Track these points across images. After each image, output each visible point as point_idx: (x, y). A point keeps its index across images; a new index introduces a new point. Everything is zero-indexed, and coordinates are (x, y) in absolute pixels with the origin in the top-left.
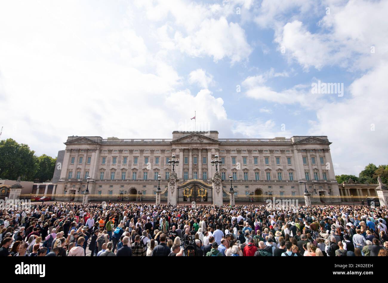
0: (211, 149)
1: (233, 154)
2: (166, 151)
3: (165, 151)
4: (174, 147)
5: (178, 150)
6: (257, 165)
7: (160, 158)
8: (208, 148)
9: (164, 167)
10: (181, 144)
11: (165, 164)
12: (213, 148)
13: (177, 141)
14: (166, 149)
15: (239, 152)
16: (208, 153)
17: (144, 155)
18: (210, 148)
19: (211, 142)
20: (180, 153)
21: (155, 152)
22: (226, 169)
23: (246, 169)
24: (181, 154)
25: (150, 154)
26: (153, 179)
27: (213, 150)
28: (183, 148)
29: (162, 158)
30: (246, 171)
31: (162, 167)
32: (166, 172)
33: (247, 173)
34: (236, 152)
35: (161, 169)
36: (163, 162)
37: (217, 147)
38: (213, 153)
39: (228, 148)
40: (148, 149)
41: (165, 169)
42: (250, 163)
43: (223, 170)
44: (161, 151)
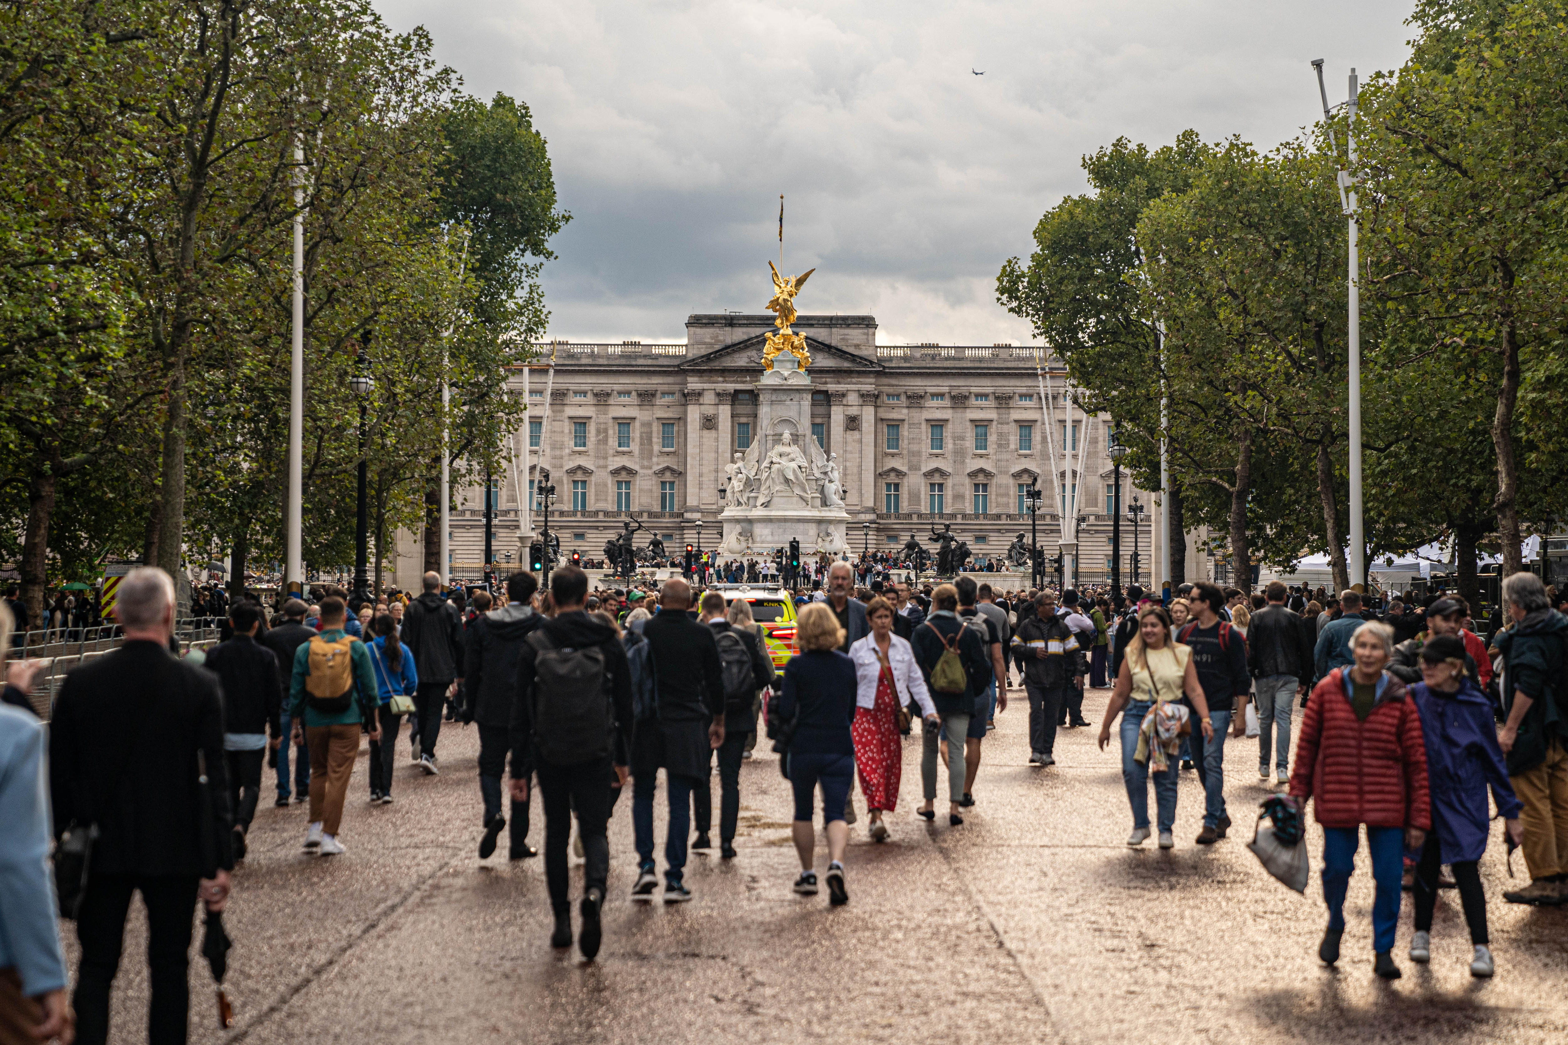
0: (844, 395)
1: (936, 410)
2: (658, 395)
3: (653, 395)
4: (694, 384)
5: (709, 398)
6: (1026, 456)
7: (637, 424)
8: (832, 387)
9: (655, 459)
10: (724, 372)
11: (656, 448)
12: (852, 387)
13: (708, 358)
14: (661, 388)
15: (959, 401)
16: (833, 408)
17: (570, 411)
18: (841, 387)
19: (846, 365)
20: (721, 407)
21: (611, 401)
22: (904, 469)
23: (982, 470)
24: (725, 412)
25: (593, 409)
26: (611, 507)
27: (852, 398)
28: (731, 387)
29: (643, 425)
30: (981, 479)
31: (646, 463)
32: (663, 483)
33: (985, 486)
34: (947, 402)
35: (643, 467)
36: (646, 440)
37: (868, 385)
38: (853, 411)
39: (917, 385)
40: (584, 387)
41: (656, 468)
42: (1002, 445)
43: (893, 475)
44: (639, 395)
